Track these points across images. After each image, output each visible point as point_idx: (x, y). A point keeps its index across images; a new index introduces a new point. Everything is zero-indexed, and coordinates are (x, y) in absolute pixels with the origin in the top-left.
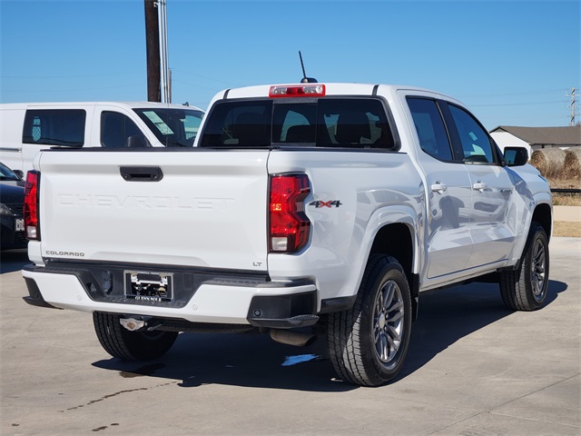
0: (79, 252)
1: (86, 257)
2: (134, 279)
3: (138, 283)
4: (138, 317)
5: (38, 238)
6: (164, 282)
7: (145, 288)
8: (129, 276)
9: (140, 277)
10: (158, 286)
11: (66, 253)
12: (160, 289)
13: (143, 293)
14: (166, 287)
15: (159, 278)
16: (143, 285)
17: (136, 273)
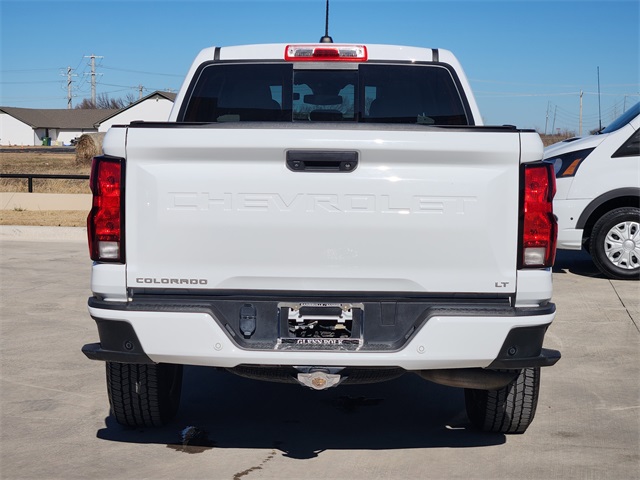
1: (211, 285)
2: (293, 315)
3: (298, 320)
4: (328, 369)
5: (121, 259)
6: (347, 316)
7: (312, 327)
8: (285, 310)
9: (303, 312)
10: (335, 322)
11: (174, 281)
12: (337, 327)
13: (309, 333)
14: (348, 323)
15: (338, 312)
16: (307, 322)
17: (297, 306)
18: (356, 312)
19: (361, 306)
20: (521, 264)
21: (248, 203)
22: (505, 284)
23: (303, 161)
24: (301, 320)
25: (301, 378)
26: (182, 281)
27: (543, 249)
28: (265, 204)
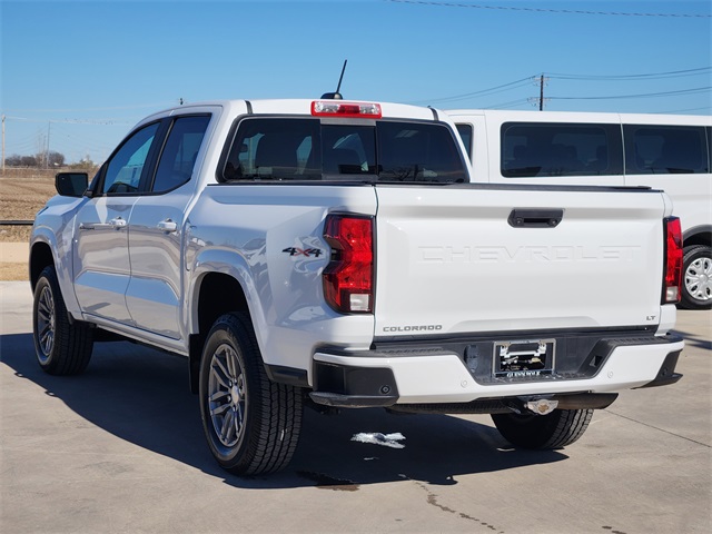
0: (435, 325)
2: (503, 353)
3: (506, 356)
5: (371, 310)
6: (542, 350)
8: (498, 348)
9: (511, 349)
11: (416, 328)
12: (534, 360)
13: (515, 367)
14: (542, 357)
15: (535, 347)
16: (512, 357)
17: (508, 343)
18: (550, 346)
19: (553, 341)
20: (664, 301)
21: (482, 256)
22: (653, 317)
23: (522, 218)
24: (508, 356)
25: (530, 406)
26: (421, 328)
27: (676, 288)
28: (495, 256)
